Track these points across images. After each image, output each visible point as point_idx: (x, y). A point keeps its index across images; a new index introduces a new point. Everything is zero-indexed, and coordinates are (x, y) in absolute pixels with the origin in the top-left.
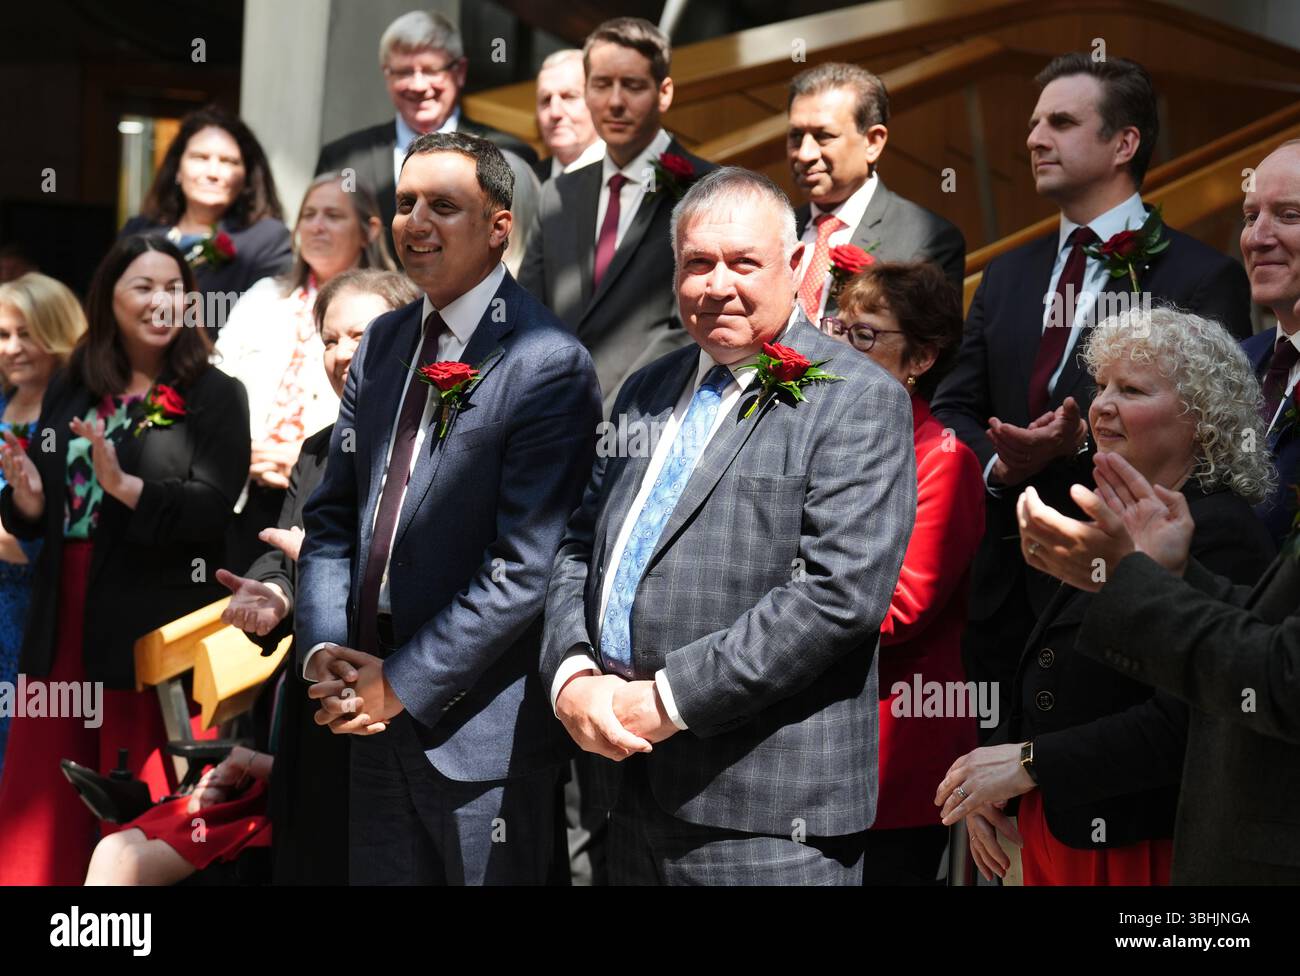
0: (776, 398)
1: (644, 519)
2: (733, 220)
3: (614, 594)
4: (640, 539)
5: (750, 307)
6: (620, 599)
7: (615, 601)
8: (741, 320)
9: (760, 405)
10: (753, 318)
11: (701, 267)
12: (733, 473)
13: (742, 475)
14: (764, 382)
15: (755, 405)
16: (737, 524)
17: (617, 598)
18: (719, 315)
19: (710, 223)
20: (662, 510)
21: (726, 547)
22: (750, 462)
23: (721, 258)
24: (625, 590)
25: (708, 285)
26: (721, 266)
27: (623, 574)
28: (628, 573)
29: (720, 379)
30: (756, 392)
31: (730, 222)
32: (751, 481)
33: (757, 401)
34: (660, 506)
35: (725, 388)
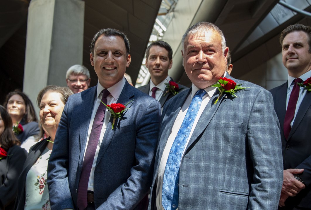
0: (225, 96)
1: (177, 140)
2: (205, 35)
3: (167, 166)
4: (176, 146)
5: (212, 66)
6: (170, 168)
7: (168, 169)
8: (209, 71)
9: (220, 99)
10: (213, 70)
11: (194, 53)
12: (213, 122)
13: (217, 122)
14: (220, 91)
15: (218, 99)
16: (216, 139)
17: (169, 167)
18: (201, 69)
19: (197, 37)
20: (184, 136)
21: (213, 147)
22: (219, 118)
23: (201, 49)
24: (171, 164)
25: (196, 59)
26: (201, 52)
27: (171, 159)
28: (172, 158)
29: (201, 93)
30: (218, 95)
31: (204, 36)
32: (221, 124)
33: (218, 98)
34: (183, 135)
35: (203, 96)
